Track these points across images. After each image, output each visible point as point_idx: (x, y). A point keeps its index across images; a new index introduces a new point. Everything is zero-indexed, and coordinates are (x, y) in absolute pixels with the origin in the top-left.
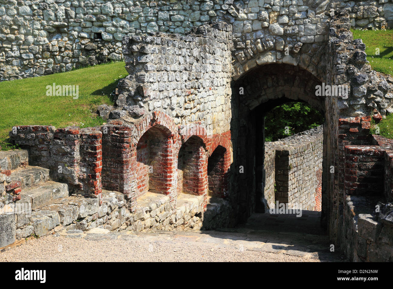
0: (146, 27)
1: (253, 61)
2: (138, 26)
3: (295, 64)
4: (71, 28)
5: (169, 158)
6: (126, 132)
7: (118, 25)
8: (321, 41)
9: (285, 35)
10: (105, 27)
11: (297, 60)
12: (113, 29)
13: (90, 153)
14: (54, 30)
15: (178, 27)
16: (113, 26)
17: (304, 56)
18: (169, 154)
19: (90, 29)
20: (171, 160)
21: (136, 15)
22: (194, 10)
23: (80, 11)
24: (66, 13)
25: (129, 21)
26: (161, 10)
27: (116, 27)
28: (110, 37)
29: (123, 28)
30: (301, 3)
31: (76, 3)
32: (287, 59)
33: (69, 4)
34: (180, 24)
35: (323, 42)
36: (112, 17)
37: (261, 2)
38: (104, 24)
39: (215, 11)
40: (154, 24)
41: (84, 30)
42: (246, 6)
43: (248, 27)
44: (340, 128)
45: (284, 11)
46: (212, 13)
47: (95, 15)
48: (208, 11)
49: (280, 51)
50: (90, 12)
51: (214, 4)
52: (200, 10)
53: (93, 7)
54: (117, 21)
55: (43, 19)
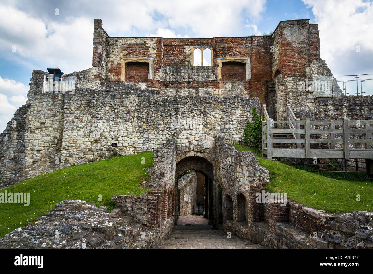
0: (138, 141)
1: (185, 155)
2: (134, 141)
3: (202, 157)
4: (102, 141)
9: (198, 145)
10: (119, 141)
11: (202, 155)
12: (123, 142)
13: (153, 208)
14: (94, 142)
15: (152, 141)
17: (205, 154)
18: (166, 201)
19: (111, 141)
20: (166, 204)
21: (133, 136)
22: (159, 134)
23: (107, 134)
24: (100, 134)
25: (130, 138)
26: (145, 134)
27: (124, 141)
28: (121, 145)
29: (127, 141)
30: (204, 133)
31: (106, 130)
32: (199, 155)
33: (103, 130)
34: (153, 140)
35: (213, 148)
36: (122, 136)
37: (188, 132)
38: (118, 139)
39: (169, 135)
40: (142, 139)
41: (109, 142)
42: (181, 133)
43: (182, 141)
44: (250, 189)
45: (197, 135)
46: (167, 135)
47: (114, 135)
48: (166, 135)
49: (195, 151)
50: (112, 134)
51: (168, 132)
52: (162, 134)
53: (114, 132)
54: (124, 138)
55: (89, 137)
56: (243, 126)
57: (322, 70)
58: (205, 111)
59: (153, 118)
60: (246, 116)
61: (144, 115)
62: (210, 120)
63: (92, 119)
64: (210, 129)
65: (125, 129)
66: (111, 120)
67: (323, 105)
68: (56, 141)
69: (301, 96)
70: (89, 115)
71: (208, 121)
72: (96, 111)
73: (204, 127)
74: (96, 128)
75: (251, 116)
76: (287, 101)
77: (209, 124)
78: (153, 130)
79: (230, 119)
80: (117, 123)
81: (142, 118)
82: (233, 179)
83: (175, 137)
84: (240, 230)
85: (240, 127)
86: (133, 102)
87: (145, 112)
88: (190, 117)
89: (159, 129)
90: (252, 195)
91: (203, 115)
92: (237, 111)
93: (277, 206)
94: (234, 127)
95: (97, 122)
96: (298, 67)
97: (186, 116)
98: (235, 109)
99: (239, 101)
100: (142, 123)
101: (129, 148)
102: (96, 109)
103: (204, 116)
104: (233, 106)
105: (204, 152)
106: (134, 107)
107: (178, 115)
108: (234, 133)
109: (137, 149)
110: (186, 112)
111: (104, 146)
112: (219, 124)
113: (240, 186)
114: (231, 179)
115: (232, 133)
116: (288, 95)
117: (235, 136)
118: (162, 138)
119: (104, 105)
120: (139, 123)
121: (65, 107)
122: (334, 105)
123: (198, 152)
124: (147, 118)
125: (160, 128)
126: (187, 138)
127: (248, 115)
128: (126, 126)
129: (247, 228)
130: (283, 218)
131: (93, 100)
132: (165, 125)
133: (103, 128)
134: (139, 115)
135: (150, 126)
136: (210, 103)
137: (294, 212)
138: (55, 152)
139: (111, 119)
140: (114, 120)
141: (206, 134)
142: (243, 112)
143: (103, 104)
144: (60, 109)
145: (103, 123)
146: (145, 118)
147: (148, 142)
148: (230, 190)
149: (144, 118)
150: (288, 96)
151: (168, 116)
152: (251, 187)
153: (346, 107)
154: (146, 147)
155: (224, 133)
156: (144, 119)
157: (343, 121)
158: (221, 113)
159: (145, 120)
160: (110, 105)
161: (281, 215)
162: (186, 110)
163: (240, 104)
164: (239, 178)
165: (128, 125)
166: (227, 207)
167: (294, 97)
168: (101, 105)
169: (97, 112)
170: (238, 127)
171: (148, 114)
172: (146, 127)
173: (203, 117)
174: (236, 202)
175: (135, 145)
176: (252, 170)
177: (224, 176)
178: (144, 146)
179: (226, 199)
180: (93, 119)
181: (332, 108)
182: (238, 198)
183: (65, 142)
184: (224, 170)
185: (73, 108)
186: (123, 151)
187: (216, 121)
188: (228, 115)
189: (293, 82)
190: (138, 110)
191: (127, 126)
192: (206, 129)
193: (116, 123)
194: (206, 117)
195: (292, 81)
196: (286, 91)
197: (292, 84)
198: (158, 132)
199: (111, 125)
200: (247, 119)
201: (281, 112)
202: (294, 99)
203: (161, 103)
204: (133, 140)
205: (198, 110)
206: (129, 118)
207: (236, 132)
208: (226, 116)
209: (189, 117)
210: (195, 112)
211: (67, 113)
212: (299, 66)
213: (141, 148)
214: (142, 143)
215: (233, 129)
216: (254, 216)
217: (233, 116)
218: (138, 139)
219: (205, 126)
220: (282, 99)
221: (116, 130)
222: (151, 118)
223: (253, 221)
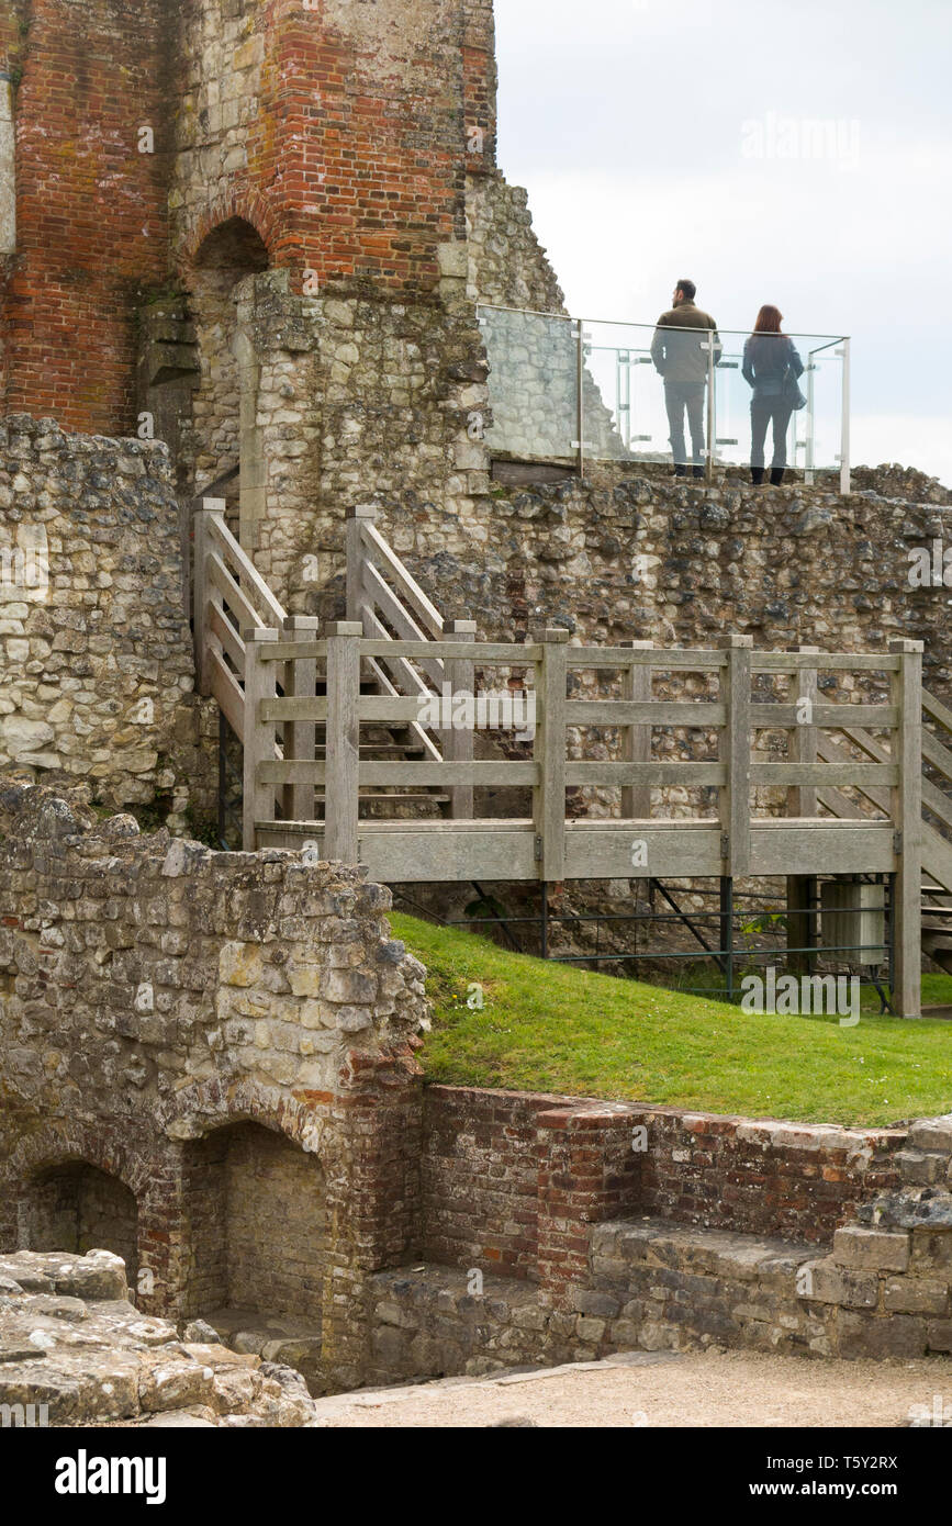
44: (356, 1079)
56: (68, 654)
57: (506, 258)
60: (93, 578)
67: (534, 520)
69: (414, 444)
75: (128, 581)
76: (323, 471)
82: (149, 1037)
85: (44, 660)
90: (366, 1114)
93: (596, 1140)
94: (9, 663)
96: (391, 234)
98: (12, 523)
99: (45, 457)
104: (3, 495)
108: (3, 705)
114: (130, 1040)
116: (337, 431)
117: (12, 729)
122: (593, 521)
127: (101, 568)
130: (616, 1197)
137: (680, 1156)
142: (72, 545)
148: (106, 1118)
150: (329, 441)
152: (360, 1064)
153: (653, 536)
157: (728, 657)
161: (614, 1182)
163: (52, 484)
164: (236, 1024)
167: (375, 448)
170: (31, 657)
174: (173, 1187)
176: (365, 962)
181: (580, 541)
182: (186, 1161)
189: (358, 336)
195: (355, 329)
196: (319, 397)
197: (350, 352)
200: (93, 597)
202: (377, 466)
207: (17, 696)
212: (400, 225)
216: (378, 1238)
220: (289, 458)
223: (372, 1265)
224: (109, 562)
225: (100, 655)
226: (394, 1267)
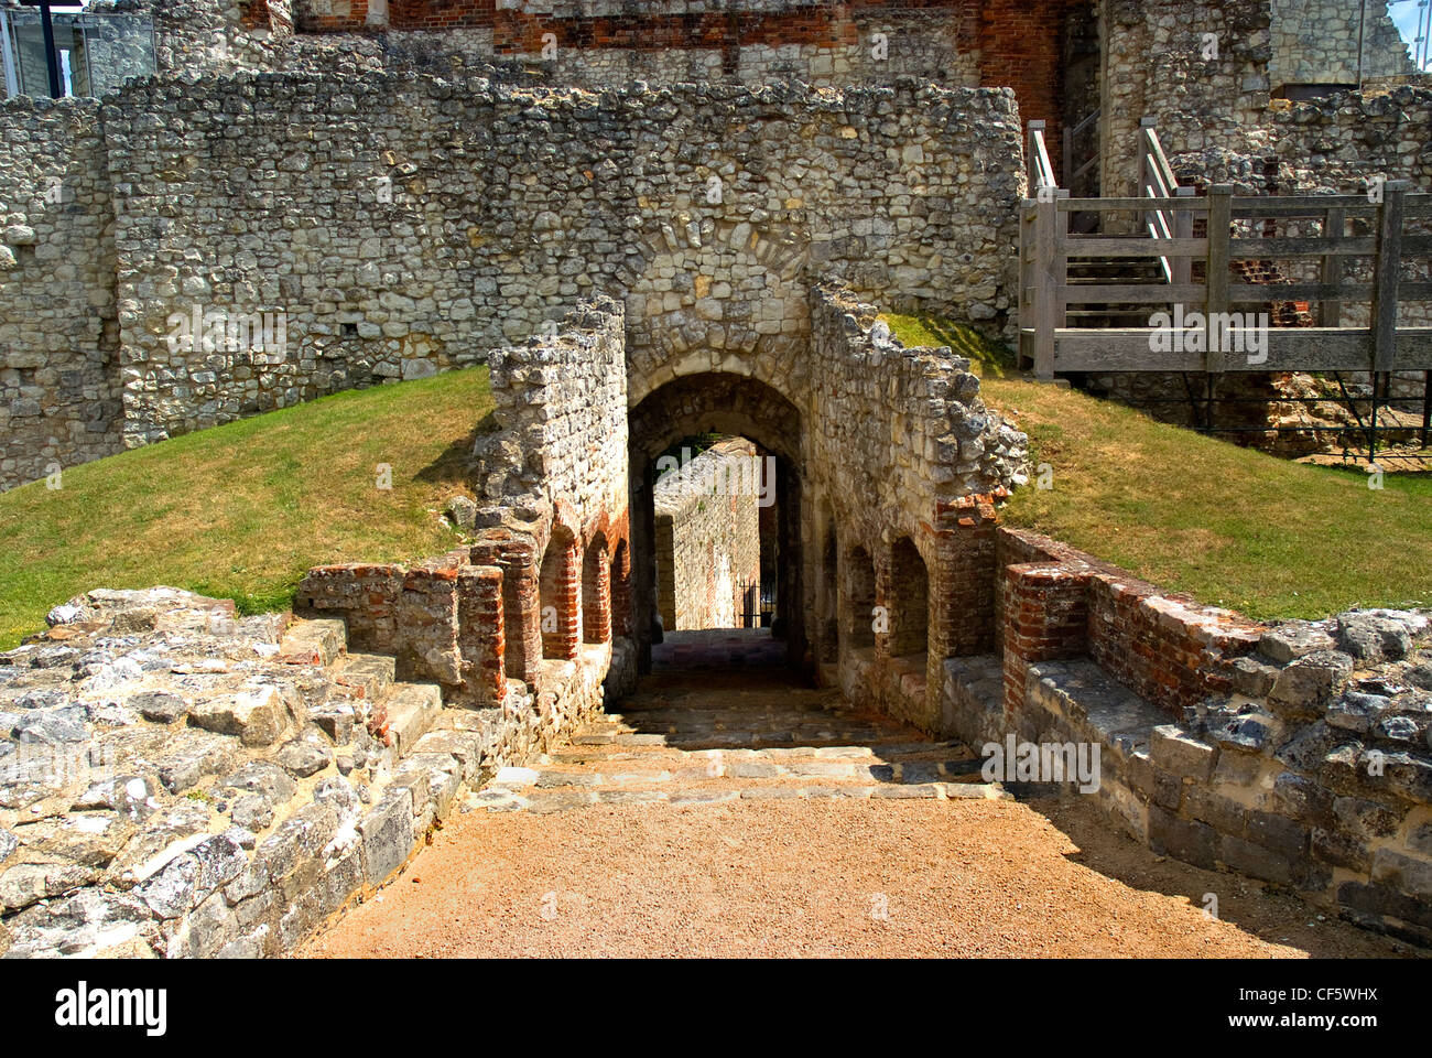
0: (449, 309)
1: (667, 368)
2: (432, 308)
3: (747, 373)
4: (291, 317)
5: (571, 586)
6: (524, 555)
7: (390, 305)
8: (794, 329)
9: (726, 319)
10: (364, 311)
11: (748, 366)
12: (382, 314)
15: (515, 306)
16: (382, 308)
17: (764, 358)
18: (570, 578)
19: (331, 317)
20: (575, 590)
21: (428, 286)
22: (546, 276)
23: (308, 281)
24: (281, 287)
25: (415, 299)
26: (479, 275)
27: (387, 310)
28: (374, 330)
29: (401, 311)
30: (753, 262)
31: (302, 267)
32: (732, 364)
33: (287, 267)
34: (517, 301)
35: (797, 331)
36: (379, 291)
37: (678, 258)
38: (362, 305)
39: (591, 274)
40: (467, 301)
41: (320, 319)
42: (649, 265)
43: (656, 306)
44: (940, 519)
45: (723, 275)
46: (582, 278)
47: (343, 288)
48: (575, 275)
49: (717, 350)
50: (331, 282)
51: (588, 261)
52: (559, 273)
53: (338, 273)
54: (387, 298)
55: (234, 301)
56: (938, 226)
58: (757, 160)
59: (515, 196)
60: (954, 177)
61: (470, 187)
62: (783, 202)
63: (239, 216)
64: (783, 245)
65: (388, 256)
66: (323, 219)
68: (95, 324)
70: (222, 201)
71: (774, 205)
72: (250, 178)
73: (756, 236)
74: (259, 257)
75: (978, 178)
76: (1145, 102)
77: (777, 217)
78: (515, 253)
79: (878, 193)
80: (352, 233)
81: (460, 201)
82: (873, 473)
83: (621, 287)
84: (898, 689)
85: (922, 230)
86: (415, 128)
87: (478, 173)
88: (688, 187)
89: (542, 250)
90: (945, 545)
91: (749, 176)
92: (911, 153)
93: (1034, 595)
94: (898, 233)
95: (260, 229)
97: (668, 183)
98: (899, 146)
99: (921, 103)
100: (466, 224)
101: (413, 344)
102: (253, 166)
103: (751, 180)
104: (892, 129)
105: (756, 350)
106: (420, 149)
107: (632, 181)
108: (894, 260)
109: (449, 345)
110: (670, 166)
111: (301, 338)
112: (825, 218)
113: (902, 505)
114: (869, 473)
115: (886, 259)
117: (902, 274)
118: (558, 294)
119: (286, 148)
120: (448, 223)
121: (112, 167)
122: (1360, 121)
123: (730, 352)
124: (484, 201)
125: (547, 246)
126: (677, 289)
127: (959, 171)
128: (391, 240)
129: (923, 681)
130: (1058, 643)
131: (235, 124)
132: (573, 231)
133: (287, 255)
134: (450, 189)
135: (501, 236)
136: (782, 117)
137: (1108, 618)
138: (98, 374)
139: (320, 212)
140: (334, 216)
141: (764, 269)
142: (940, 157)
143: (279, 143)
144: (92, 174)
145: (286, 235)
146: (478, 202)
147: (496, 314)
148: (866, 522)
149: (473, 197)
150: (1149, 81)
151: (582, 188)
152: (942, 508)
153: (1413, 127)
154: (491, 337)
155: (850, 259)
156: (472, 204)
158: (834, 164)
159: (475, 209)
160: (314, 147)
161: (1053, 631)
162: (667, 156)
163: (925, 120)
164: (897, 471)
165: (403, 238)
166: (854, 596)
168: (272, 146)
169: (257, 181)
170: (913, 229)
171: (489, 182)
172: (482, 242)
173: (749, 185)
174: (886, 572)
175: (437, 330)
176: (950, 432)
177: (844, 462)
178: (479, 334)
179: (849, 560)
180: (243, 214)
181: (1348, 135)
182: (895, 556)
183: (130, 325)
184: (840, 431)
185: (145, 168)
186: (385, 359)
187: (810, 206)
188: (867, 173)
189: (1175, 9)
190: (443, 162)
191: (397, 241)
192: (763, 244)
193: (345, 232)
194: (762, 187)
195: (1173, 5)
196: (1145, 53)
197: (1169, 20)
198: (540, 266)
199: (324, 239)
200: (954, 190)
201: (1115, 159)
202: (1180, 94)
203: (546, 125)
204: (426, 305)
205: (724, 152)
206: (404, 204)
207: (904, 253)
208: (859, 179)
209: (682, 186)
210: (711, 164)
211: (123, 195)
213: (465, 340)
214: (470, 320)
215: (890, 242)
216: (951, 633)
217: (892, 178)
218: (451, 298)
219: (760, 229)
220: (1123, 95)
221: (348, 262)
222: (503, 197)
223: (947, 652)
224: (965, 167)
225: (959, 226)
226: (967, 655)
